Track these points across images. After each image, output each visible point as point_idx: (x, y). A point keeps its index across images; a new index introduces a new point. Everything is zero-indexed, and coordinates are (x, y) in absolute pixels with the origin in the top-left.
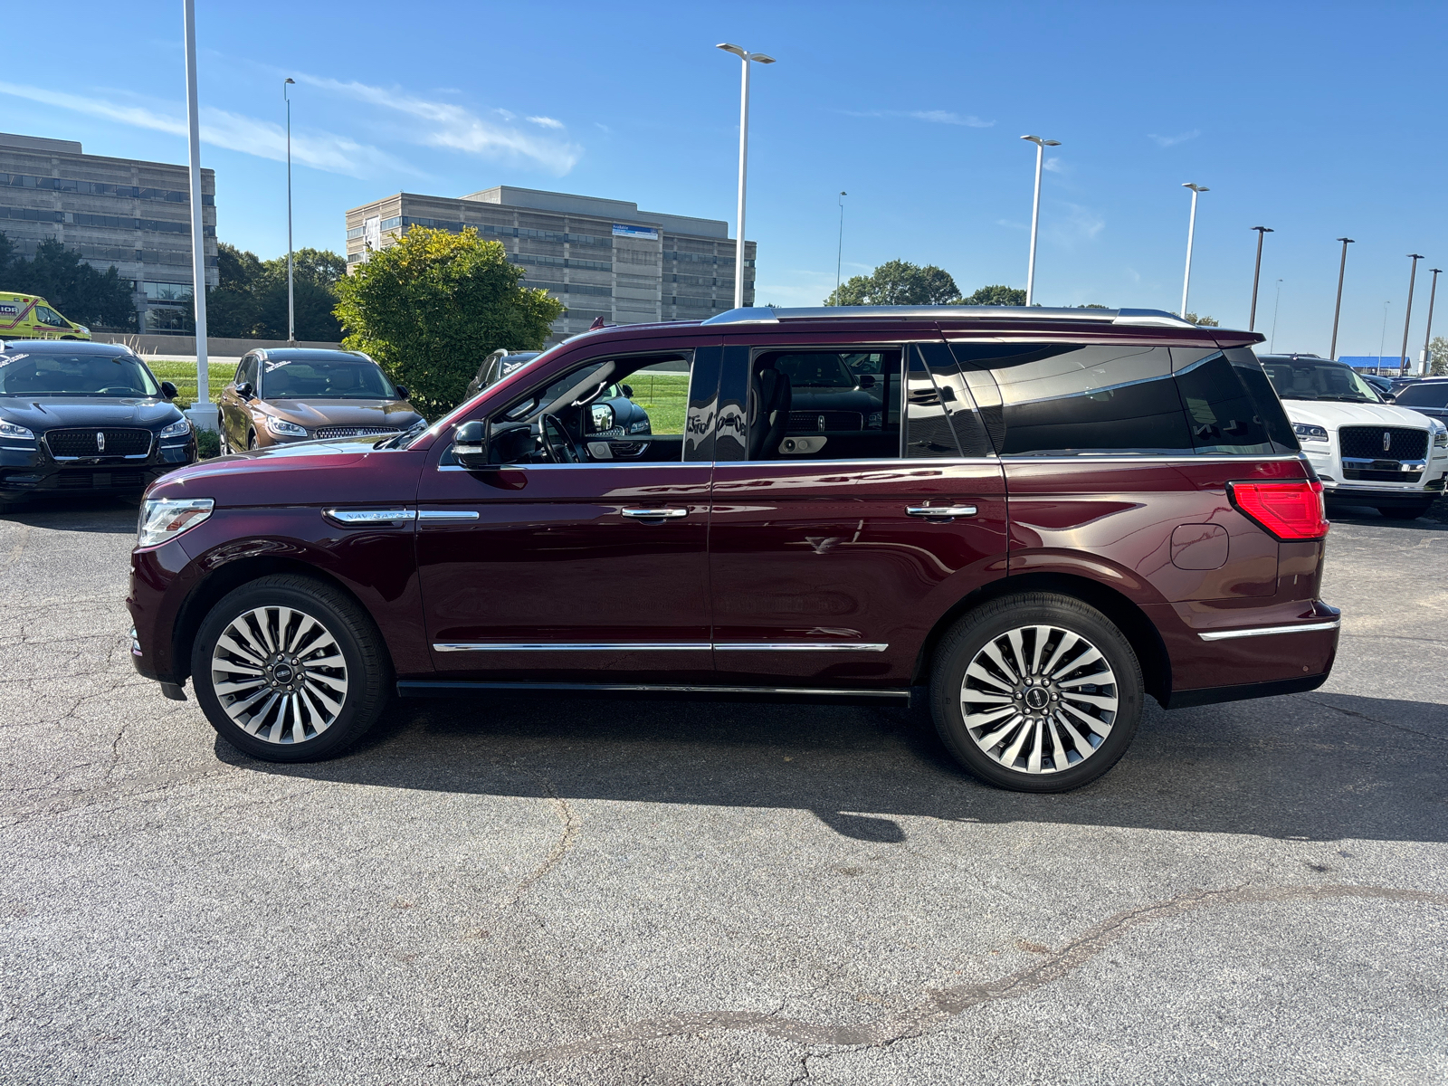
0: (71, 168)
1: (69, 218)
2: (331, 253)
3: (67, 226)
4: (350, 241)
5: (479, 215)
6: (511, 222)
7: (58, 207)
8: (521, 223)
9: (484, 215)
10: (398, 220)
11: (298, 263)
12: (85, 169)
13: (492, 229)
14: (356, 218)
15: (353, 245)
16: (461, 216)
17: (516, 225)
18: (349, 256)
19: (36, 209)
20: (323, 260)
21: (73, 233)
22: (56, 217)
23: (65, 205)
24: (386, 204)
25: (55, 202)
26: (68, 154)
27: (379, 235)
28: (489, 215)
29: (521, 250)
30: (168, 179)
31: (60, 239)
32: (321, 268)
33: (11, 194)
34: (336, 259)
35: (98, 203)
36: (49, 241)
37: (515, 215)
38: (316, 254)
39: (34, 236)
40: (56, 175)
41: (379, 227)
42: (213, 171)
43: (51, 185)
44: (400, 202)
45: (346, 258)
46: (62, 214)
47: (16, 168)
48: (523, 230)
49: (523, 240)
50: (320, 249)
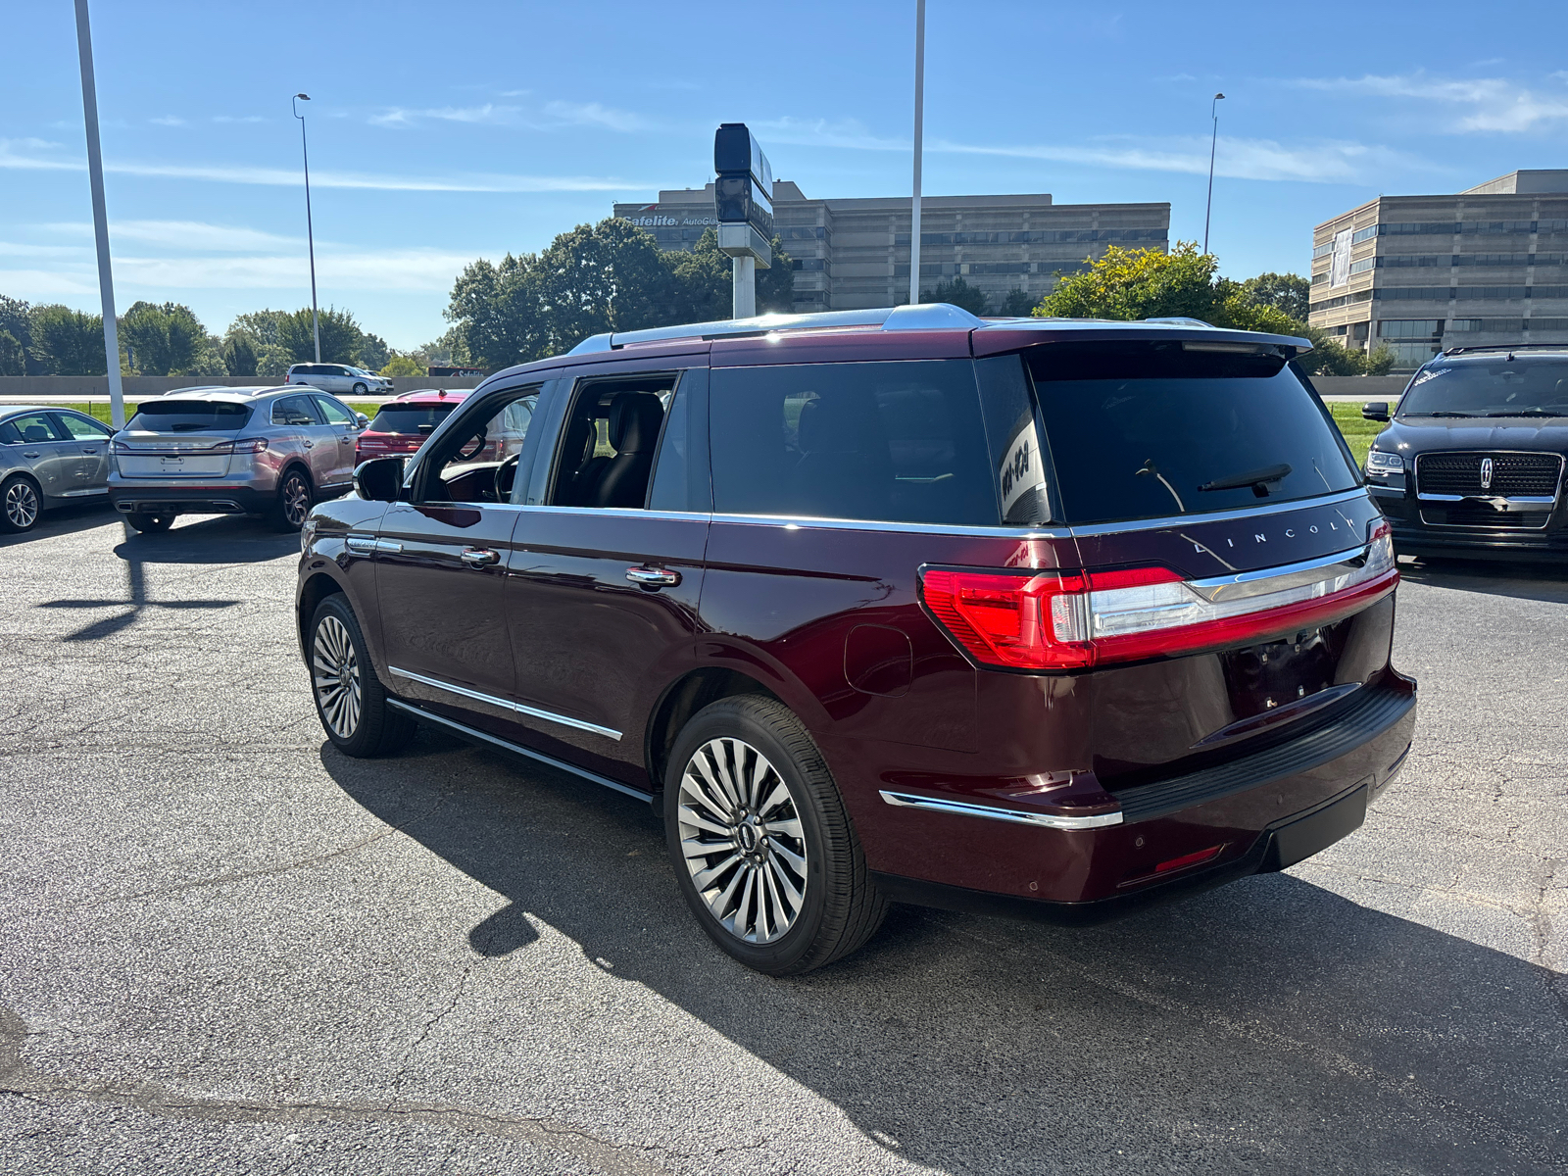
0: (1040, 220)
1: (1034, 268)
2: (1294, 276)
3: (1032, 276)
4: (1315, 260)
5: (1482, 210)
6: (1529, 215)
7: (1026, 259)
8: (1542, 215)
9: (1489, 209)
10: (1374, 229)
11: (1255, 290)
12: (1051, 220)
13: (1500, 226)
14: (1325, 234)
15: (1319, 264)
16: (1458, 215)
17: (1535, 217)
18: (1314, 277)
19: (1006, 262)
20: (1283, 285)
21: (1037, 282)
22: (1023, 268)
23: (1033, 256)
24: (1360, 213)
25: (1024, 253)
26: (1039, 207)
27: (1350, 249)
28: (1498, 209)
29: (1540, 248)
30: (1124, 218)
31: (1025, 289)
32: (1282, 294)
33: (988, 251)
34: (1298, 282)
35: (1060, 250)
36: (1014, 291)
37: (1535, 205)
38: (1275, 278)
39: (1003, 288)
40: (1026, 228)
41: (1350, 240)
42: (1169, 204)
43: (1023, 239)
44: (1378, 208)
45: (1310, 280)
46: (1027, 264)
47: (995, 226)
48: (1543, 223)
49: (1544, 235)
50: (1281, 273)
